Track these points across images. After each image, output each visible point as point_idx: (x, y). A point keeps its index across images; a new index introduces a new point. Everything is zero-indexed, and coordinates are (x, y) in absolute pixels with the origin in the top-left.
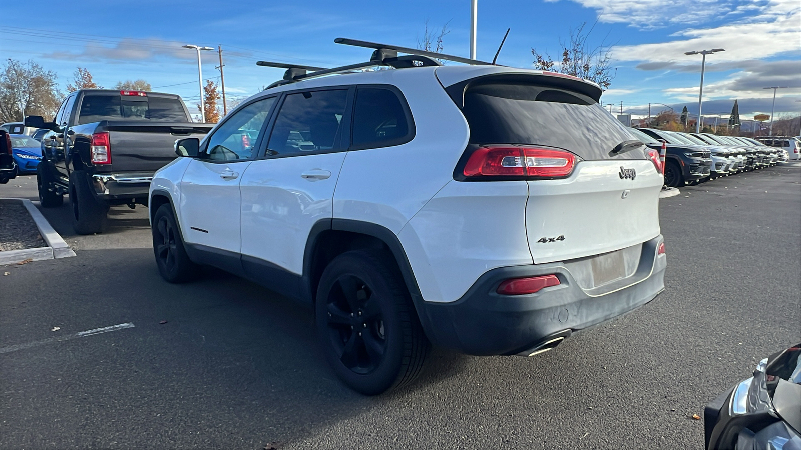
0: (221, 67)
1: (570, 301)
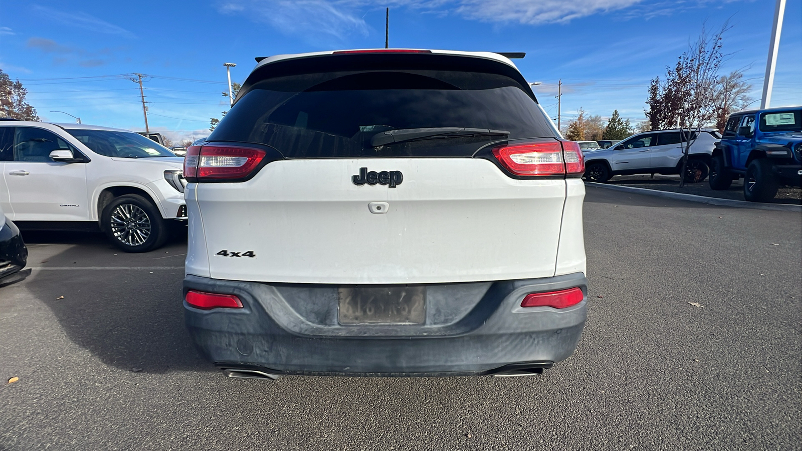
0: (559, 96)
1: (252, 331)
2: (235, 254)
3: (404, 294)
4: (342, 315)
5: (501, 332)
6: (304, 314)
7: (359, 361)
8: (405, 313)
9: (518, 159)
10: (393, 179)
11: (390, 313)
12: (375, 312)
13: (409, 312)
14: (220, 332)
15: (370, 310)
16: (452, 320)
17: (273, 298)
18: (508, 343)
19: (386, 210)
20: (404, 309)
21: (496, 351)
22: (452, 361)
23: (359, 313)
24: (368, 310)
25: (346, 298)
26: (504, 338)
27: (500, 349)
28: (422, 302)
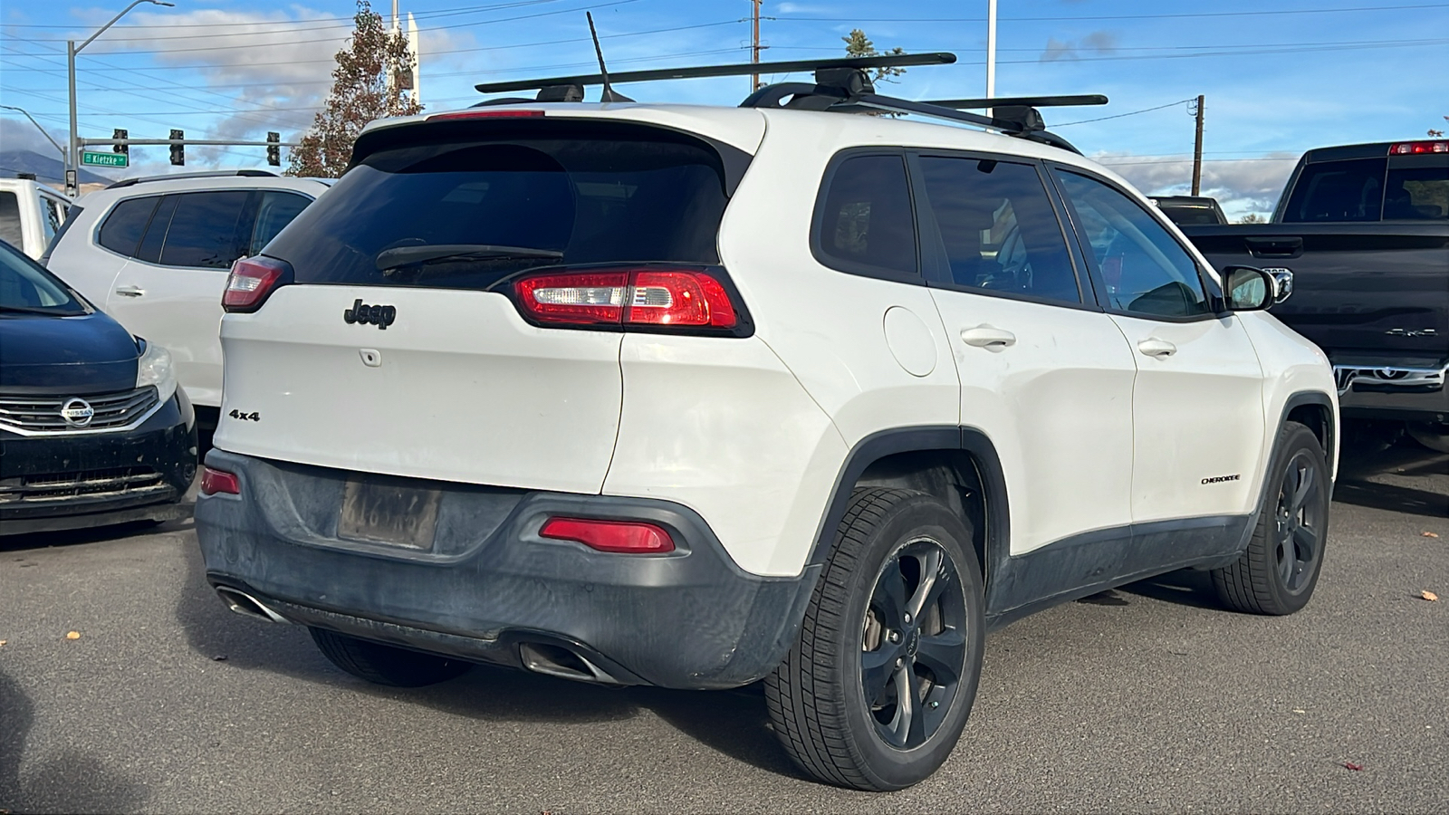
1: (239, 527)
2: (243, 416)
3: (415, 499)
4: (343, 522)
5: (501, 569)
6: (304, 516)
7: (336, 588)
8: (411, 530)
9: (541, 294)
10: (383, 316)
11: (395, 527)
12: (378, 525)
13: (417, 528)
14: (213, 525)
15: (374, 521)
16: (464, 549)
17: (272, 485)
18: (511, 591)
19: (379, 362)
20: (412, 524)
21: (495, 601)
22: (438, 607)
23: (361, 523)
24: (371, 519)
25: (352, 497)
26: (506, 581)
27: (500, 598)
28: (434, 515)
